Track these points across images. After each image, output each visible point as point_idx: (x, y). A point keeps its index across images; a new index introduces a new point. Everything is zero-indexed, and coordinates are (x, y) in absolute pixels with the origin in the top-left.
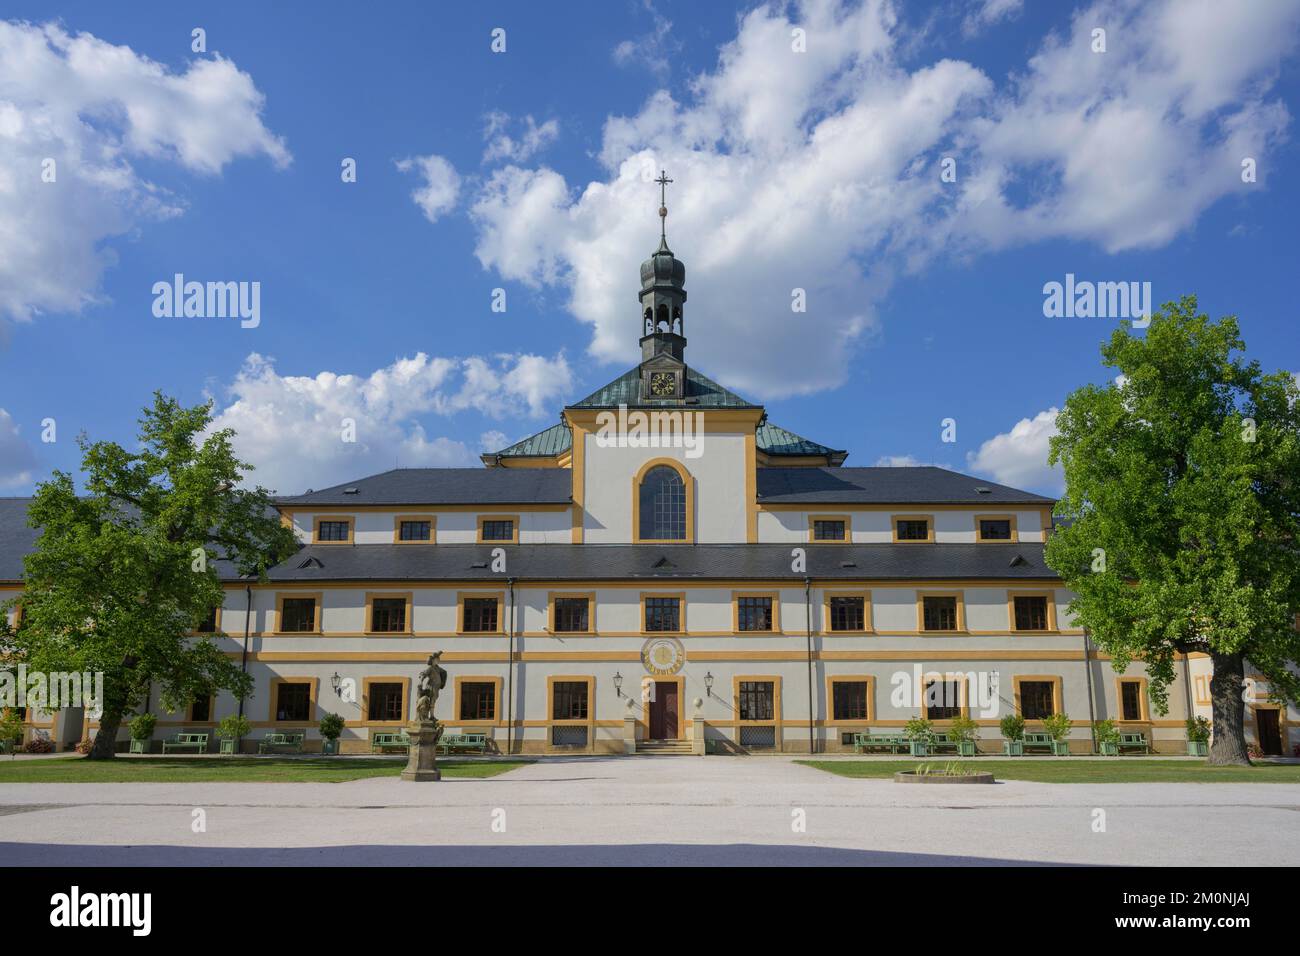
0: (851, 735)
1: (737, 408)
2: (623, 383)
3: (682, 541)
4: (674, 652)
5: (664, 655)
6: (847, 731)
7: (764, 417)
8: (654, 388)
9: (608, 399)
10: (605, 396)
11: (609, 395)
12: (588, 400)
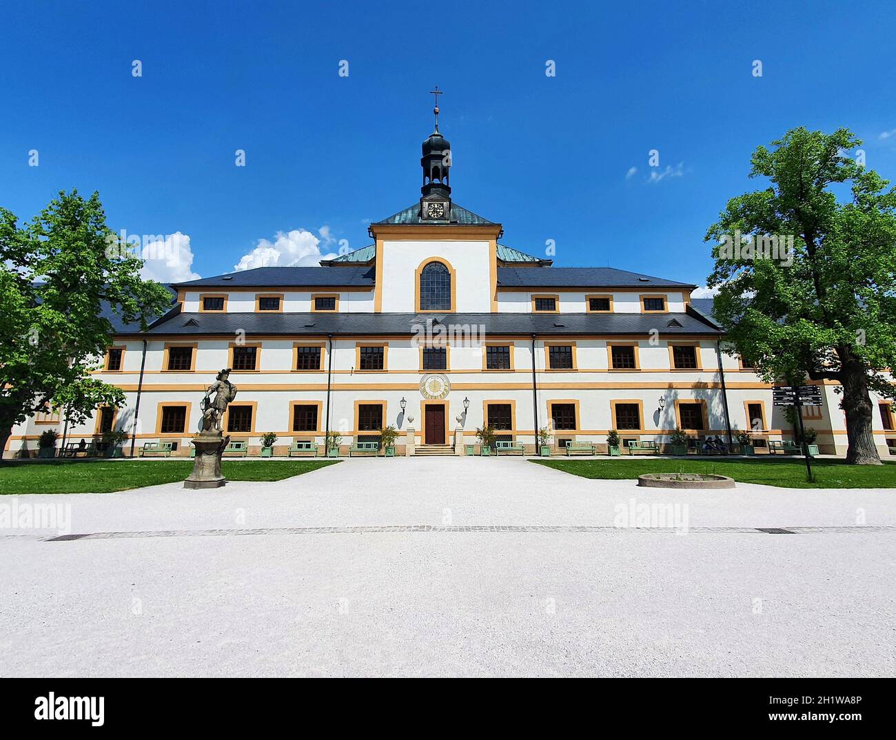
0: (564, 440)
1: (483, 225)
2: (410, 212)
3: (449, 311)
4: (442, 384)
5: (435, 386)
6: (561, 438)
7: (501, 232)
8: (430, 214)
9: (400, 220)
10: (397, 218)
11: (400, 218)
12: (387, 220)
